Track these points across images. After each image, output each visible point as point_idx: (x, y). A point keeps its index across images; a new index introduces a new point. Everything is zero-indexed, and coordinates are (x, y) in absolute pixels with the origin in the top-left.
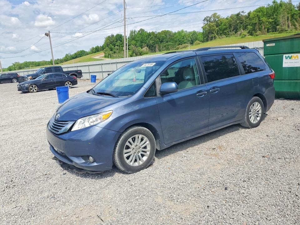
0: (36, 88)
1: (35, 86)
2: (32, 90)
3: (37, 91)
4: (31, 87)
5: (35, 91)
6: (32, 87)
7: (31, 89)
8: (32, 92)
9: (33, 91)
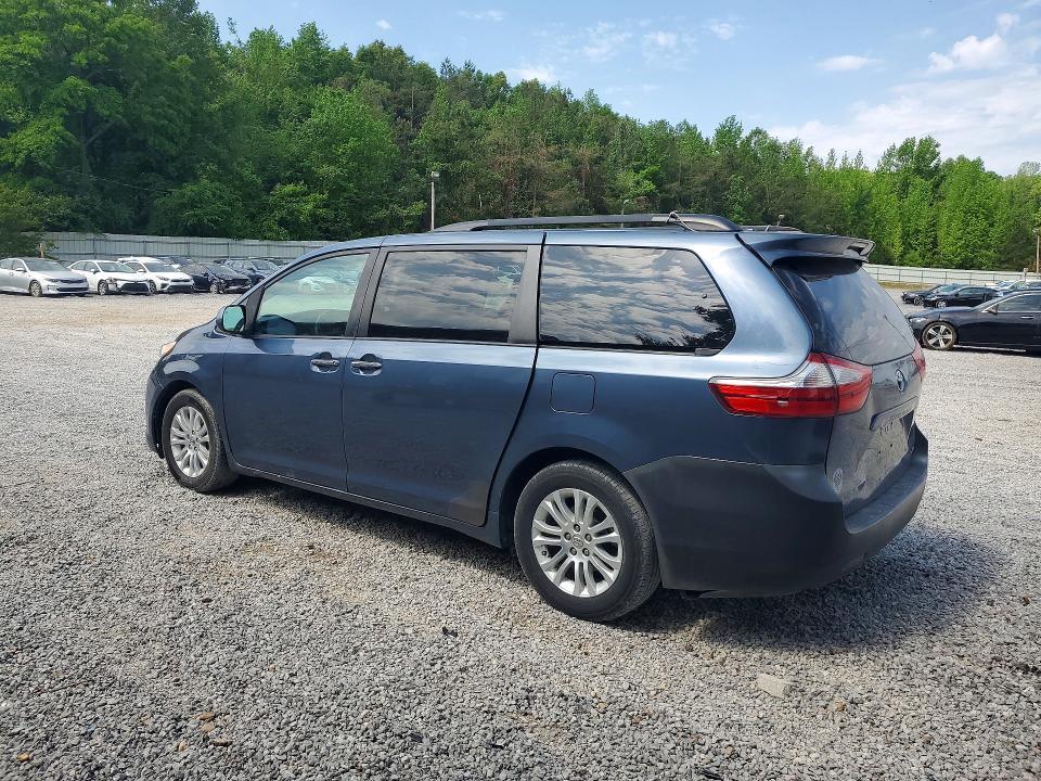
0: (950, 337)
1: (946, 330)
2: (931, 342)
3: (951, 349)
4: (931, 331)
5: (942, 345)
6: (937, 329)
7: (931, 336)
8: (930, 348)
9: (937, 344)
